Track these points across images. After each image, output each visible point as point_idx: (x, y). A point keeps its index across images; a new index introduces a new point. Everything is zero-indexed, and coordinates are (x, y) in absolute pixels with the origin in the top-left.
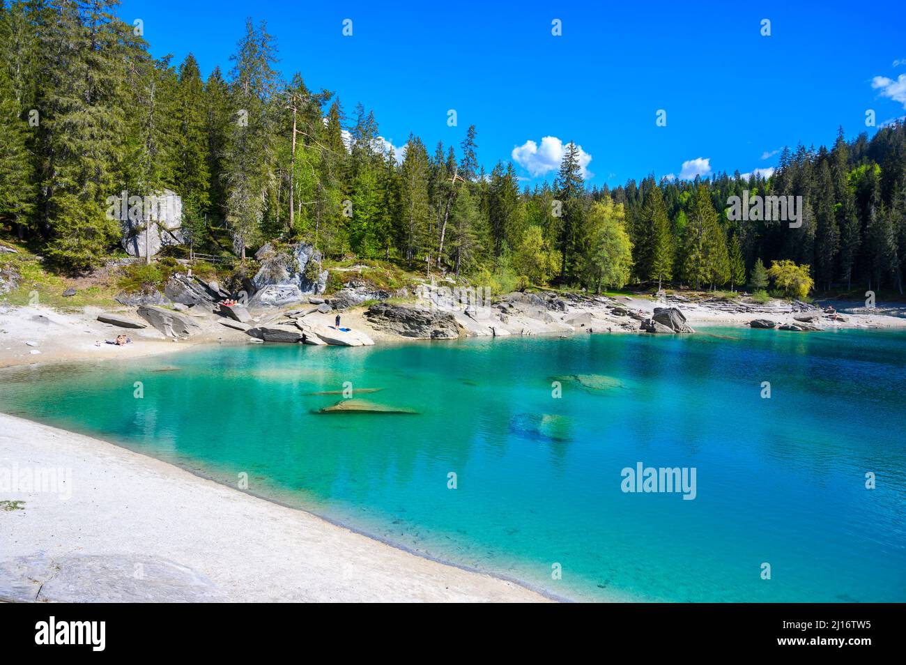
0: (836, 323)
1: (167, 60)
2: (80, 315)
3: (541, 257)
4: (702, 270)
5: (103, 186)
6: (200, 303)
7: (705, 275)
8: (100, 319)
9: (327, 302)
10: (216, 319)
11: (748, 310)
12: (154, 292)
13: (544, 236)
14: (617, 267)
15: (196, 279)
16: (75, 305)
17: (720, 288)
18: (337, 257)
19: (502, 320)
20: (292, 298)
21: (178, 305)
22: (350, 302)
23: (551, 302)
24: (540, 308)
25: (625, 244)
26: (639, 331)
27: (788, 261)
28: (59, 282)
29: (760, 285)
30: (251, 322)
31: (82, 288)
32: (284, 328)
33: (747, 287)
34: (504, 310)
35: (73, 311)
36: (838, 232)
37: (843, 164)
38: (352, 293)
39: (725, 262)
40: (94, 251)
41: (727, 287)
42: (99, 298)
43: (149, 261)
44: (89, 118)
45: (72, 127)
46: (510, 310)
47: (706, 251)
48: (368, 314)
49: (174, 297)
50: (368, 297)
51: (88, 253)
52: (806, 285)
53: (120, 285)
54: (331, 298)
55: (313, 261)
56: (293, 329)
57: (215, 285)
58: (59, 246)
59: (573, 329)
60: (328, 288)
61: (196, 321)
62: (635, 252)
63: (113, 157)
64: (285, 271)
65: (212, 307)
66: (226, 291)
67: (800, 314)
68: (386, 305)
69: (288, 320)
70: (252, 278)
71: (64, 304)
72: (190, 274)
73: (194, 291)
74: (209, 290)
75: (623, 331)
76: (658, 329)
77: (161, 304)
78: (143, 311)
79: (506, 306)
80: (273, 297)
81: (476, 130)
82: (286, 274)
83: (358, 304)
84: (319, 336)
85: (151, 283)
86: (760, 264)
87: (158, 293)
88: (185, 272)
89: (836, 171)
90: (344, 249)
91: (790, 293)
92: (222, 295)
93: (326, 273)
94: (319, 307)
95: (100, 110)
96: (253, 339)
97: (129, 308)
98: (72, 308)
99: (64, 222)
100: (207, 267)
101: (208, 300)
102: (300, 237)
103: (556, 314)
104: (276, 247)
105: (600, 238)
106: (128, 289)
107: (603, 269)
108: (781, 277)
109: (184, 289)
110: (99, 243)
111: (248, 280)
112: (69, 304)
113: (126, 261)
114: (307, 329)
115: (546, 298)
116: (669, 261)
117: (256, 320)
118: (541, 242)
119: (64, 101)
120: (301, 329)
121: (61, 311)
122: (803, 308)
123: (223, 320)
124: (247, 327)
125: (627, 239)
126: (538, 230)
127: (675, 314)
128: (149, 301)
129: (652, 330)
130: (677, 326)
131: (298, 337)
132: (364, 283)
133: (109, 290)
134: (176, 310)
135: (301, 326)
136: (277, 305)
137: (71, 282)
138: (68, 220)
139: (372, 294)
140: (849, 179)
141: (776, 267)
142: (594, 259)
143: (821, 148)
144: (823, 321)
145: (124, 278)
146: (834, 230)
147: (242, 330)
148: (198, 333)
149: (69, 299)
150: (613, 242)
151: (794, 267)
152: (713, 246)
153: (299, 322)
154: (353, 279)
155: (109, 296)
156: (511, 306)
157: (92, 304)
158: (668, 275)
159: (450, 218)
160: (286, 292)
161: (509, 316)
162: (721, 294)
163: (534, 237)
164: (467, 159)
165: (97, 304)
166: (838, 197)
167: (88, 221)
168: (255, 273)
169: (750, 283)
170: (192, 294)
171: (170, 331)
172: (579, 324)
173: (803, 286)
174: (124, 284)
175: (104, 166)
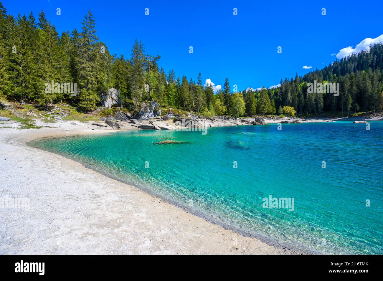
0: (304, 122)
1: (115, 55)
2: (87, 123)
3: (220, 108)
4: (264, 109)
5: (93, 86)
6: (124, 120)
7: (265, 111)
8: (94, 124)
9: (161, 118)
10: (129, 124)
11: (278, 119)
12: (110, 117)
13: (221, 102)
14: (241, 110)
15: (123, 113)
16: (87, 121)
17: (270, 114)
18: (164, 107)
19: (212, 122)
20: (151, 117)
21: (118, 120)
22: (168, 118)
23: (225, 118)
24: (222, 120)
25: (244, 103)
26: (251, 124)
27: (288, 106)
28: (82, 115)
29: (281, 113)
30: (139, 124)
31: (89, 116)
32: (149, 125)
33: (277, 114)
34: (212, 120)
35: (85, 122)
36: (298, 100)
37: (298, 82)
38: (169, 116)
39: (271, 107)
40: (92, 105)
41: (271, 114)
42: (94, 119)
43: (109, 108)
44: (88, 65)
45: (84, 68)
46: (214, 120)
47: (265, 104)
48: (174, 121)
49: (116, 118)
50: (173, 117)
51: (90, 106)
52: (294, 112)
53: (100, 115)
54: (163, 117)
55: (157, 106)
56: (151, 125)
57: (129, 114)
58: (81, 104)
59: (232, 124)
60: (162, 114)
61: (123, 124)
62: (246, 105)
63: (96, 77)
64: (149, 109)
65: (128, 121)
66: (132, 116)
67: (293, 120)
68: (179, 118)
69: (150, 123)
70: (139, 112)
71: (83, 120)
72: (121, 111)
73: (122, 116)
74: (127, 116)
75: (246, 125)
76: (257, 124)
77: (113, 120)
78: (107, 122)
79: (213, 119)
80: (146, 117)
81: (201, 74)
82: (149, 110)
83: (170, 118)
84: (159, 127)
85: (110, 114)
86: (281, 107)
87: (112, 117)
88: (120, 111)
89: (296, 84)
90: (166, 104)
91: (289, 115)
92: (131, 117)
93: (161, 110)
94: (159, 119)
95: (92, 63)
96: (139, 129)
97: (103, 121)
98: (85, 121)
99: (83, 97)
100: (126, 110)
101: (127, 119)
102: (152, 99)
103: (227, 121)
104: (146, 103)
105: (236, 102)
106: (103, 116)
107: (237, 110)
108: (286, 111)
109: (119, 116)
110: (94, 103)
111: (138, 112)
112: (84, 120)
113: (102, 108)
114: (156, 125)
115: (224, 117)
116: (255, 108)
117: (141, 123)
118: (220, 103)
119: (81, 60)
120: (154, 125)
121: (82, 122)
122: (294, 119)
123: (131, 124)
124: (138, 126)
125: (244, 102)
126: (219, 100)
127: (261, 119)
128: (109, 119)
129: (255, 124)
130: (262, 123)
131: (153, 128)
132: (172, 113)
133: (97, 116)
134: (117, 121)
135: (154, 124)
136: (147, 119)
137: (85, 115)
138: (84, 96)
139: (174, 116)
140: (300, 86)
141: (285, 108)
142: (235, 107)
143: (291, 79)
144: (300, 121)
145: (102, 113)
146: (297, 99)
147: (137, 126)
148: (123, 127)
149: (85, 119)
150: (240, 103)
151: (290, 107)
152: (267, 103)
153: (153, 123)
154: (168, 112)
155: (97, 118)
156: (214, 119)
157: (91, 120)
158: (255, 111)
159: (196, 95)
160: (150, 116)
161: (214, 122)
162: (270, 116)
163: (219, 102)
164: (199, 82)
165: (93, 120)
166: (297, 91)
167: (90, 96)
168: (140, 110)
169: (278, 112)
170: (122, 117)
171: (115, 127)
172: (234, 123)
173: (293, 112)
174: (102, 115)
175: (94, 79)
